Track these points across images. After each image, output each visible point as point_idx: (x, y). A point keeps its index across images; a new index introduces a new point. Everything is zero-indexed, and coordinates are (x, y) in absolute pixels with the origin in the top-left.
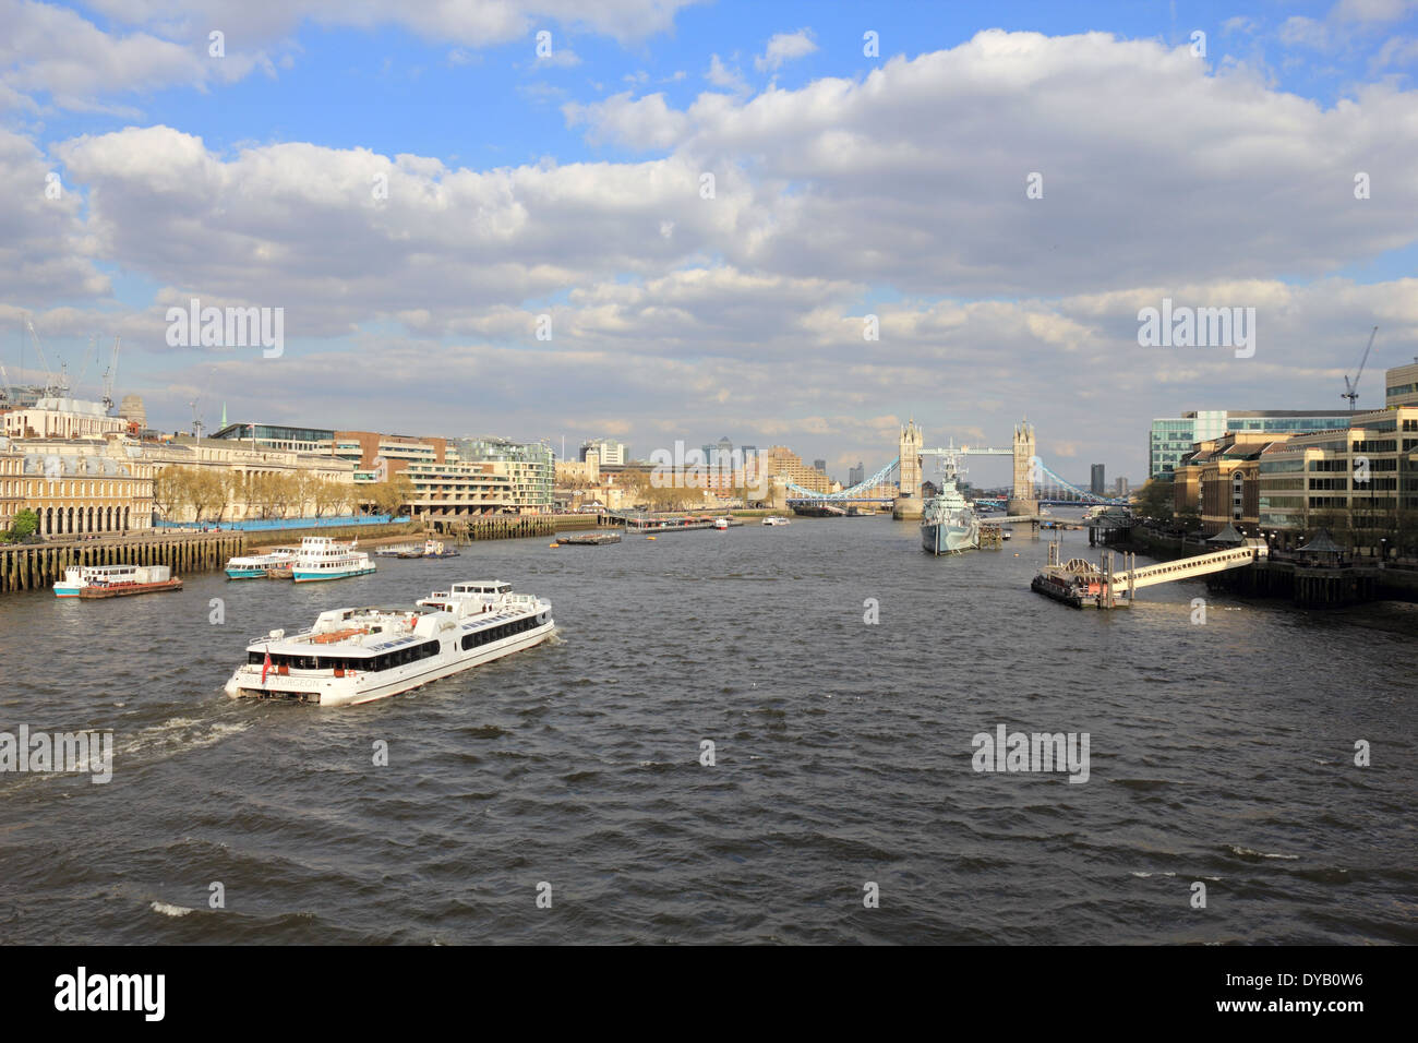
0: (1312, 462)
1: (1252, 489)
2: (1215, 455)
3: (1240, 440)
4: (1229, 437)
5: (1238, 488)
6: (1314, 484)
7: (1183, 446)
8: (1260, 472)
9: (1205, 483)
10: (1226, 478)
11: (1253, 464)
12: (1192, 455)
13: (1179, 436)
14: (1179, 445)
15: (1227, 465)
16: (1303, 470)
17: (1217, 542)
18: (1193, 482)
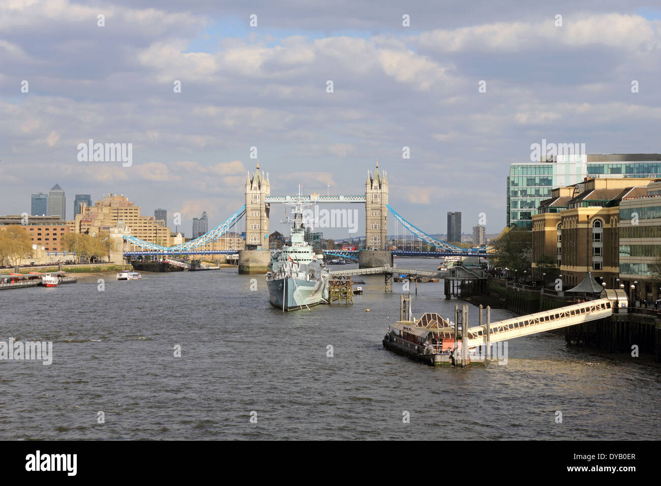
1: (612, 237)
2: (574, 202)
3: (599, 185)
4: (589, 182)
5: (597, 236)
7: (541, 193)
8: (620, 219)
9: (563, 231)
10: (585, 226)
11: (613, 210)
12: (550, 201)
13: (537, 181)
14: (537, 191)
15: (586, 212)
17: (576, 293)
18: (551, 230)
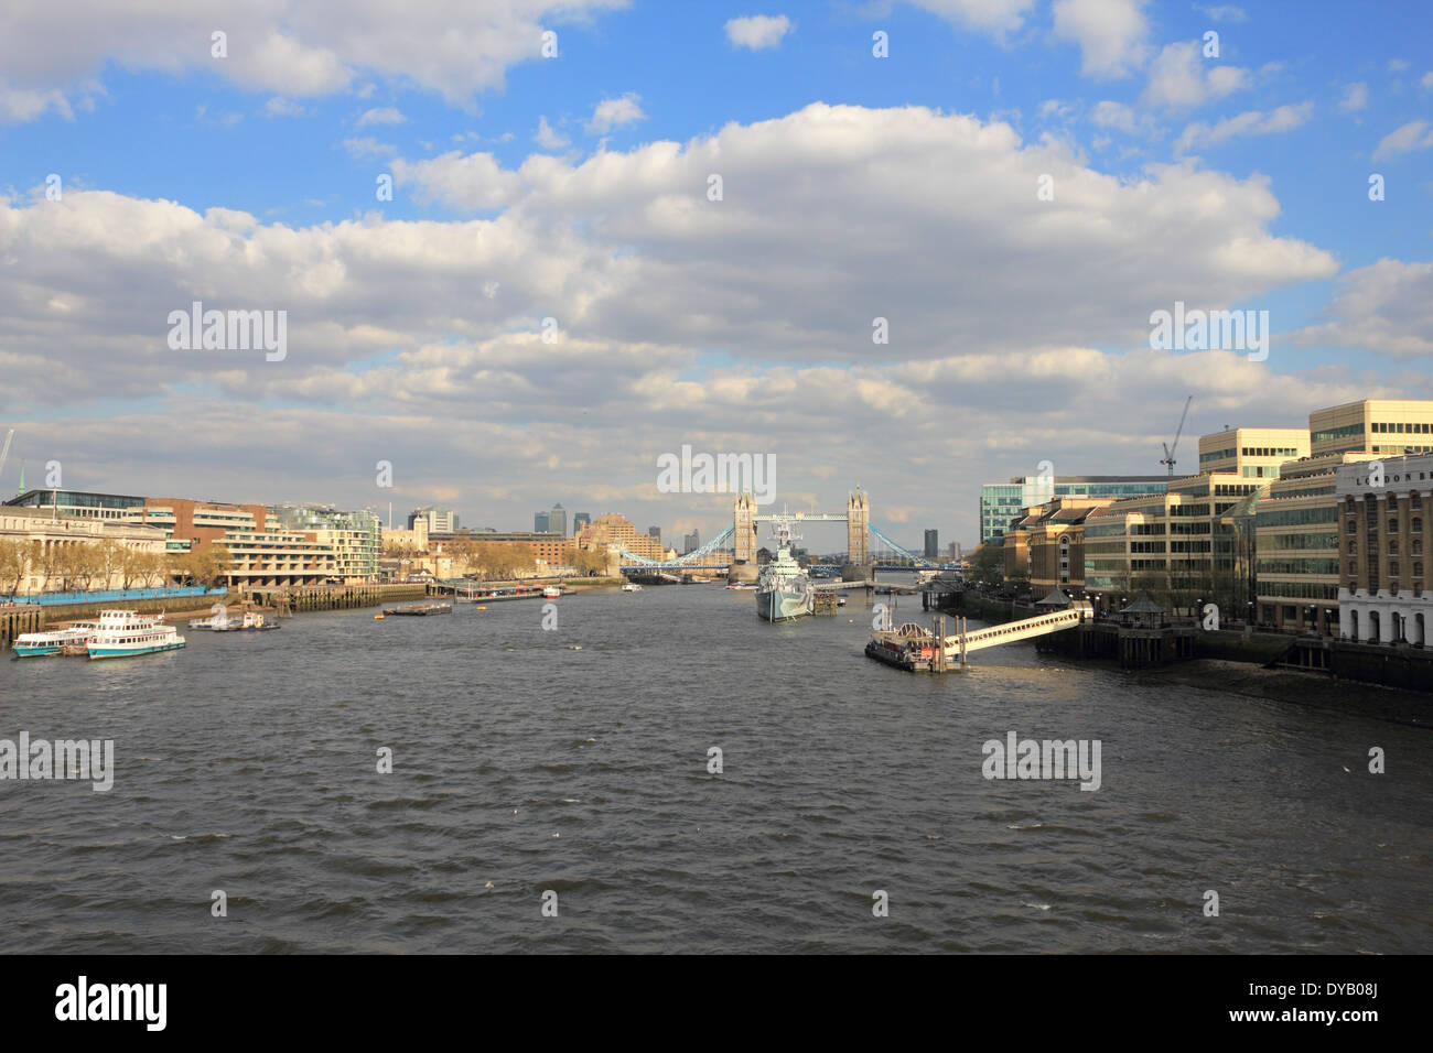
0: (1132, 526)
1: (1078, 552)
2: (1042, 520)
3: (1065, 505)
4: (1056, 503)
5: (1065, 552)
6: (1136, 547)
7: (1012, 511)
8: (1085, 536)
9: (1033, 547)
10: (1053, 542)
11: (1078, 528)
12: (1020, 520)
13: (1008, 501)
14: (1008, 510)
15: (1053, 529)
16: (1125, 534)
17: (1045, 605)
18: (1022, 546)
